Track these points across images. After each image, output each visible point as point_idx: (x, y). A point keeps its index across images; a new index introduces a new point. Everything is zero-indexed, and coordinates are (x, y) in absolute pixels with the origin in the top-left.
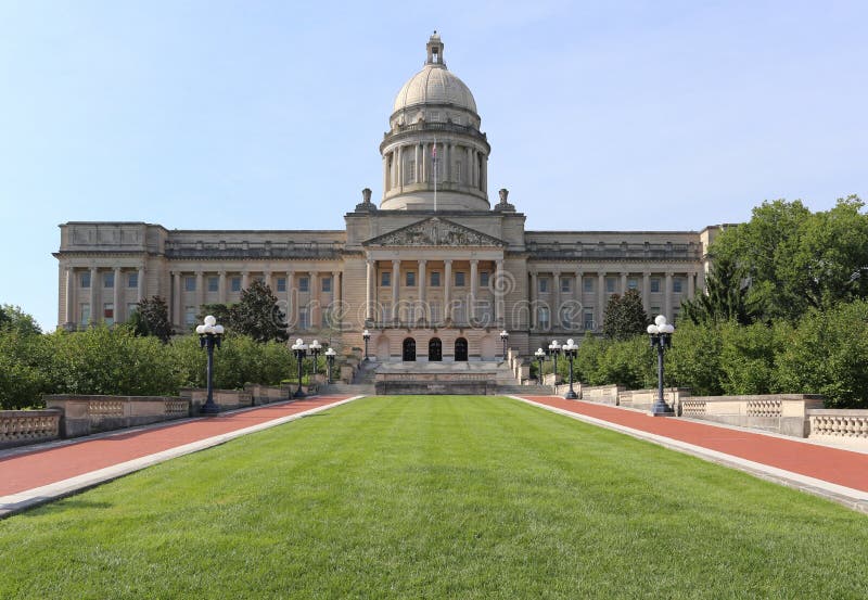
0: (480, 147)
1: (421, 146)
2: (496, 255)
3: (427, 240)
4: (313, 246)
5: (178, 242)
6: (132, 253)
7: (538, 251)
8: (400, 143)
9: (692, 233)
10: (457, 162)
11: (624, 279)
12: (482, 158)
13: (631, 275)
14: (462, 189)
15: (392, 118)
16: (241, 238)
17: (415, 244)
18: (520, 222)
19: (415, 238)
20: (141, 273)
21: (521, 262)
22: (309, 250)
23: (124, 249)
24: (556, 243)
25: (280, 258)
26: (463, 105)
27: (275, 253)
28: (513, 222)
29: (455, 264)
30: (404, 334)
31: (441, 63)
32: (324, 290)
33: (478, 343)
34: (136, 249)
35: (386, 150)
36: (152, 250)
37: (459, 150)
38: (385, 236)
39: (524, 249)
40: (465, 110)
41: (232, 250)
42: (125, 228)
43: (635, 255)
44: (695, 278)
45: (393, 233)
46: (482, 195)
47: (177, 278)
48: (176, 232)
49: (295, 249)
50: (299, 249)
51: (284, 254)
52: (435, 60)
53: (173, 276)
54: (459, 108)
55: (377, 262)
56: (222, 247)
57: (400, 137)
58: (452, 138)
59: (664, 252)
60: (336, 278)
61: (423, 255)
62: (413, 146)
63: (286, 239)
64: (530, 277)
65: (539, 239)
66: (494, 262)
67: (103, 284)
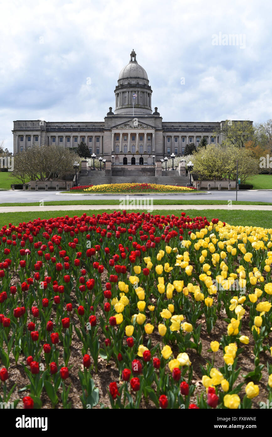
0: (149, 91)
1: (129, 92)
2: (152, 131)
3: (131, 127)
4: (94, 127)
5: (50, 126)
6: (37, 130)
7: (167, 129)
8: (121, 90)
9: (218, 123)
10: (141, 97)
11: (195, 138)
12: (149, 95)
13: (197, 137)
14: (142, 107)
15: (118, 81)
16: (70, 125)
17: (127, 128)
18: (160, 120)
19: (127, 126)
20: (40, 137)
21: (161, 133)
22: (92, 128)
23: (34, 129)
24: (173, 126)
25: (83, 131)
26: (142, 77)
27: (81, 130)
28: (158, 120)
29: (140, 134)
30: (124, 156)
31: (135, 61)
32: (97, 141)
33: (146, 159)
34: (38, 129)
35: (117, 92)
36: (43, 129)
37: (142, 93)
38: (118, 125)
39: (162, 129)
40: (143, 79)
41: (67, 128)
42: (34, 122)
43: (198, 130)
44: (218, 138)
45: (120, 124)
46: (149, 108)
47: (50, 138)
48: (49, 123)
49: (88, 128)
50: (89, 128)
51: (84, 130)
52: (133, 60)
53: (48, 137)
54: (141, 78)
55: (115, 133)
56: (64, 128)
57: (121, 88)
58: (139, 89)
59: (208, 129)
60: (101, 138)
61: (129, 131)
62: (126, 92)
63: (85, 125)
64: (164, 137)
65: (167, 125)
66: (152, 133)
67: (27, 140)
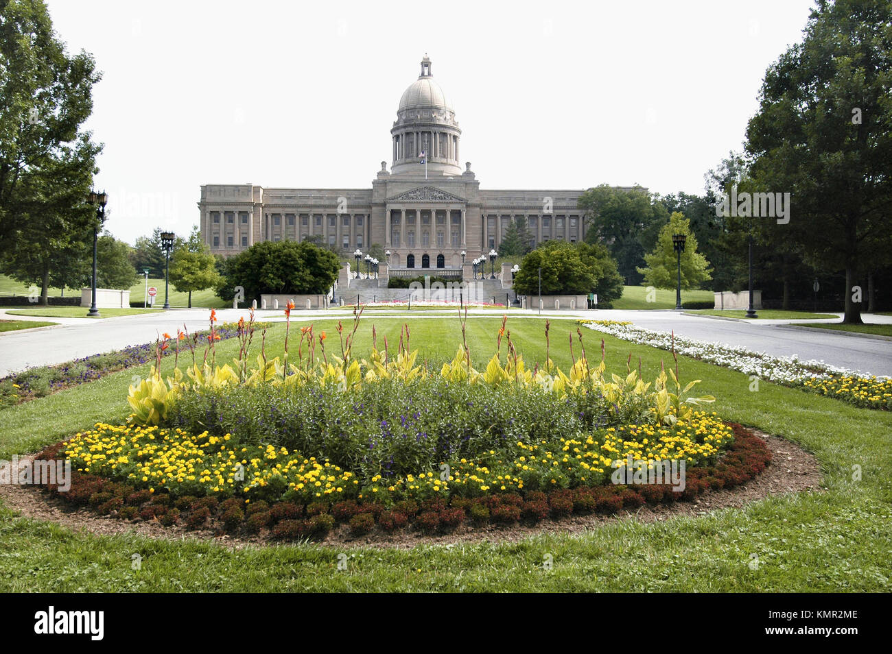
0: (455, 133)
1: (417, 133)
2: (461, 206)
4: (352, 198)
5: (269, 196)
6: (245, 203)
8: (403, 131)
10: (440, 143)
12: (456, 139)
15: (399, 112)
17: (415, 200)
18: (476, 186)
20: (251, 215)
21: (477, 210)
23: (240, 200)
27: (330, 202)
28: (472, 185)
29: (438, 212)
30: (408, 252)
31: (430, 76)
32: (359, 225)
33: (450, 257)
34: (248, 201)
35: (395, 133)
36: (257, 201)
37: (442, 135)
38: (397, 196)
39: (478, 203)
41: (303, 201)
42: (240, 188)
45: (402, 194)
46: (456, 164)
47: (270, 217)
48: (268, 189)
52: (426, 73)
53: (267, 216)
55: (392, 210)
57: (404, 127)
60: (366, 217)
61: (419, 206)
62: (412, 133)
64: (483, 217)
65: (489, 195)
66: (460, 210)
67: (227, 221)
